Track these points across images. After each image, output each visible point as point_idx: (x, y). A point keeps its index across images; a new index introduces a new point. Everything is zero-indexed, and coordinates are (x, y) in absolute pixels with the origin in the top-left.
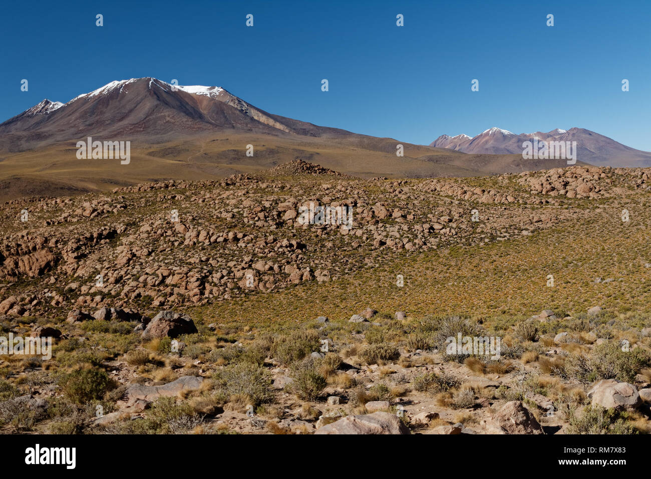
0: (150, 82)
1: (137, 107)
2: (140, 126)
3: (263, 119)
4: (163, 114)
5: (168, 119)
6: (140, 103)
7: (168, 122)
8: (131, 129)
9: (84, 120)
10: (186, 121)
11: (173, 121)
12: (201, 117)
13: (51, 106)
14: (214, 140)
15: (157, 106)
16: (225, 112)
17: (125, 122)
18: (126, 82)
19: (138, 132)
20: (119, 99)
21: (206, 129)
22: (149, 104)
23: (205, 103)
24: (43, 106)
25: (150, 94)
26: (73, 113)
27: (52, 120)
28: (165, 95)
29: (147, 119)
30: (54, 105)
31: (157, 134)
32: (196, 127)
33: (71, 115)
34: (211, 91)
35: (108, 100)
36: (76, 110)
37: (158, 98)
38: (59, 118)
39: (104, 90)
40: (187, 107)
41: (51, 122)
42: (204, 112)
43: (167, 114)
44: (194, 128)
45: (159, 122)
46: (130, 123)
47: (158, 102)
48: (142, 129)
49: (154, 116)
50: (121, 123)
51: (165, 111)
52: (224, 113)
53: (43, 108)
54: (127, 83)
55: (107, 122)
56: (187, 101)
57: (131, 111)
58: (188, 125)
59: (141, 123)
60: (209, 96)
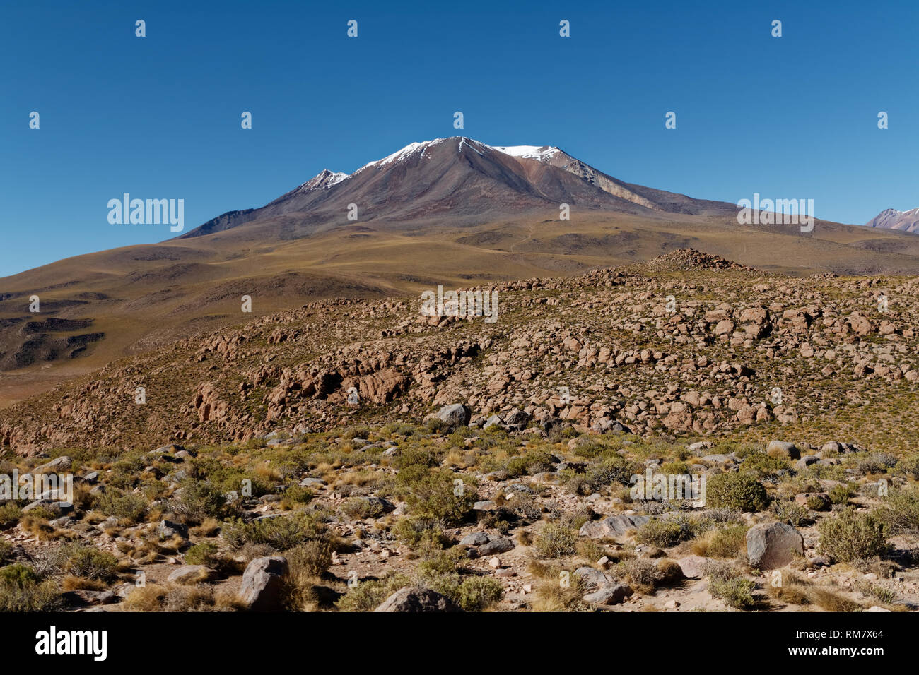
0: (461, 143)
1: (444, 176)
2: (447, 203)
3: (615, 190)
4: (477, 186)
5: (484, 192)
6: (447, 171)
7: (484, 196)
8: (434, 207)
9: (375, 196)
10: (508, 195)
11: (490, 195)
12: (528, 188)
13: (332, 178)
14: (547, 221)
15: (469, 175)
16: (562, 181)
17: (427, 198)
18: (428, 144)
19: (444, 210)
20: (418, 167)
21: (536, 206)
22: (459, 172)
23: (534, 169)
24: (322, 178)
25: (460, 159)
26: (360, 187)
27: (333, 197)
28: (479, 160)
29: (456, 193)
30: (335, 177)
31: (470, 213)
32: (522, 202)
33: (357, 189)
34: (542, 153)
35: (406, 169)
36: (362, 185)
37: (471, 165)
38: (342, 193)
39: (399, 156)
40: (510, 176)
41: (333, 199)
42: (533, 182)
43: (482, 186)
44: (519, 204)
45: (472, 196)
46: (434, 199)
47: (471, 170)
48: (449, 207)
49: (465, 189)
50: (421, 200)
51: (480, 181)
52: (561, 184)
53: (322, 181)
54: (429, 145)
55: (404, 199)
56: (510, 167)
57: (434, 183)
58: (511, 200)
59: (449, 199)
60: (539, 159)
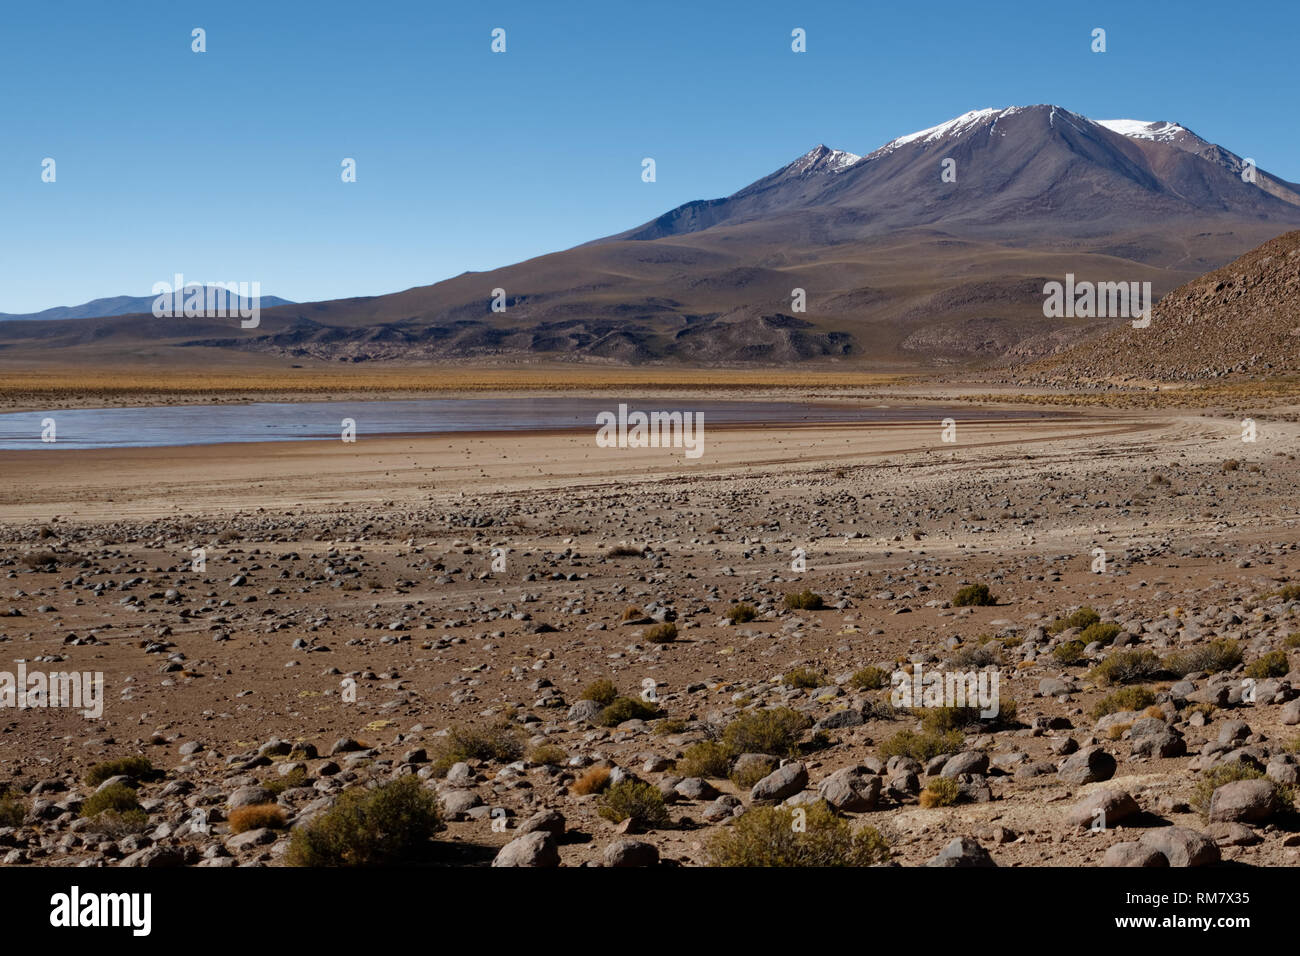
0: (1051, 114)
1: (1031, 163)
2: (1044, 203)
4: (1084, 179)
5: (1098, 189)
6: (1035, 155)
7: (1099, 194)
8: (1028, 208)
9: (931, 188)
10: (1135, 195)
11: (1107, 193)
12: (1154, 186)
13: (832, 157)
14: (1203, 234)
15: (1072, 163)
16: (1206, 177)
17: (1014, 193)
18: (1000, 113)
19: (1042, 213)
20: (989, 147)
21: (1179, 212)
22: (1055, 159)
23: (1162, 158)
24: (817, 157)
25: (1054, 139)
26: (896, 173)
27: (855, 186)
28: (1082, 141)
29: (1055, 188)
30: (837, 156)
31: (1082, 218)
32: (1158, 206)
33: (892, 176)
34: (1157, 132)
35: (970, 150)
36: (901, 168)
37: (1072, 147)
38: (869, 182)
39: (952, 129)
40: (1128, 166)
41: (855, 191)
42: (1162, 176)
43: (1095, 179)
44: (1154, 209)
45: (1081, 194)
46: (1027, 196)
47: (1074, 156)
48: (1049, 209)
49: (1069, 184)
50: (1004, 196)
51: (1089, 173)
52: (1204, 180)
53: (817, 162)
54: (1002, 116)
55: (977, 193)
56: (1125, 153)
57: (1017, 172)
58: (1141, 201)
59: (1046, 196)
60: (1153, 138)
